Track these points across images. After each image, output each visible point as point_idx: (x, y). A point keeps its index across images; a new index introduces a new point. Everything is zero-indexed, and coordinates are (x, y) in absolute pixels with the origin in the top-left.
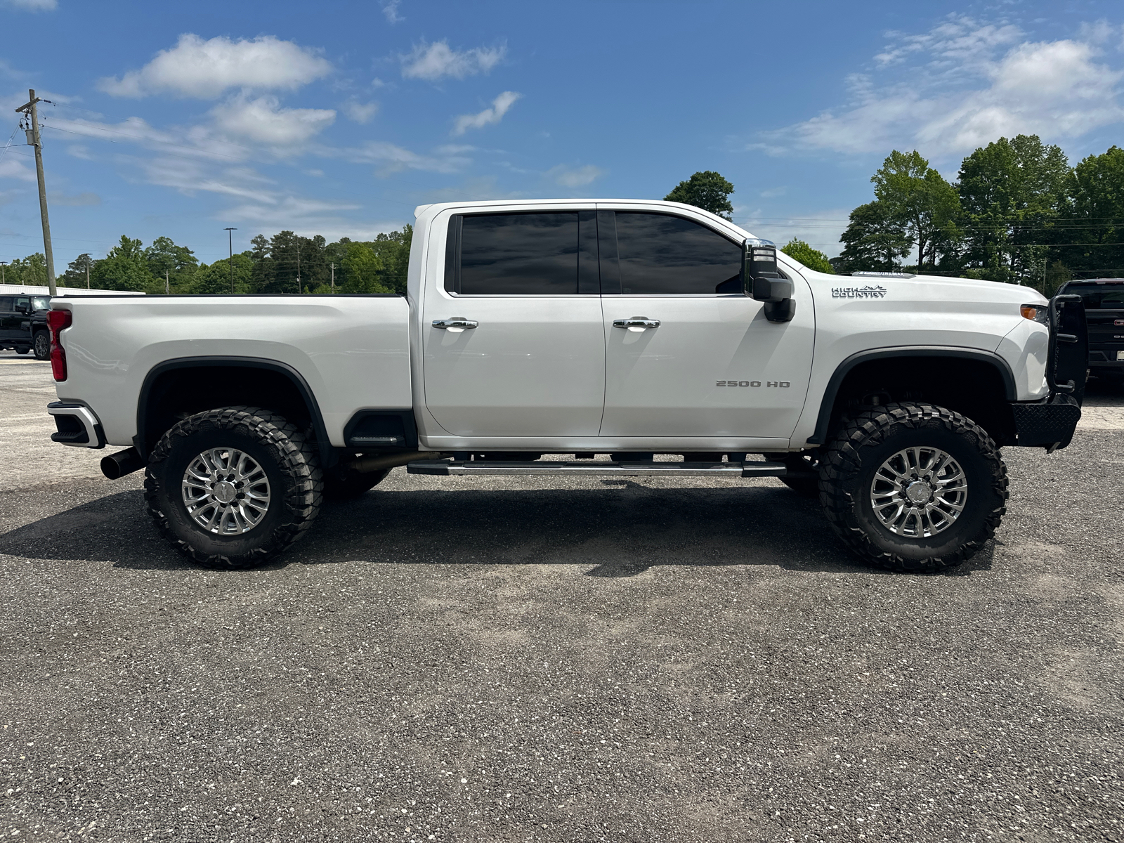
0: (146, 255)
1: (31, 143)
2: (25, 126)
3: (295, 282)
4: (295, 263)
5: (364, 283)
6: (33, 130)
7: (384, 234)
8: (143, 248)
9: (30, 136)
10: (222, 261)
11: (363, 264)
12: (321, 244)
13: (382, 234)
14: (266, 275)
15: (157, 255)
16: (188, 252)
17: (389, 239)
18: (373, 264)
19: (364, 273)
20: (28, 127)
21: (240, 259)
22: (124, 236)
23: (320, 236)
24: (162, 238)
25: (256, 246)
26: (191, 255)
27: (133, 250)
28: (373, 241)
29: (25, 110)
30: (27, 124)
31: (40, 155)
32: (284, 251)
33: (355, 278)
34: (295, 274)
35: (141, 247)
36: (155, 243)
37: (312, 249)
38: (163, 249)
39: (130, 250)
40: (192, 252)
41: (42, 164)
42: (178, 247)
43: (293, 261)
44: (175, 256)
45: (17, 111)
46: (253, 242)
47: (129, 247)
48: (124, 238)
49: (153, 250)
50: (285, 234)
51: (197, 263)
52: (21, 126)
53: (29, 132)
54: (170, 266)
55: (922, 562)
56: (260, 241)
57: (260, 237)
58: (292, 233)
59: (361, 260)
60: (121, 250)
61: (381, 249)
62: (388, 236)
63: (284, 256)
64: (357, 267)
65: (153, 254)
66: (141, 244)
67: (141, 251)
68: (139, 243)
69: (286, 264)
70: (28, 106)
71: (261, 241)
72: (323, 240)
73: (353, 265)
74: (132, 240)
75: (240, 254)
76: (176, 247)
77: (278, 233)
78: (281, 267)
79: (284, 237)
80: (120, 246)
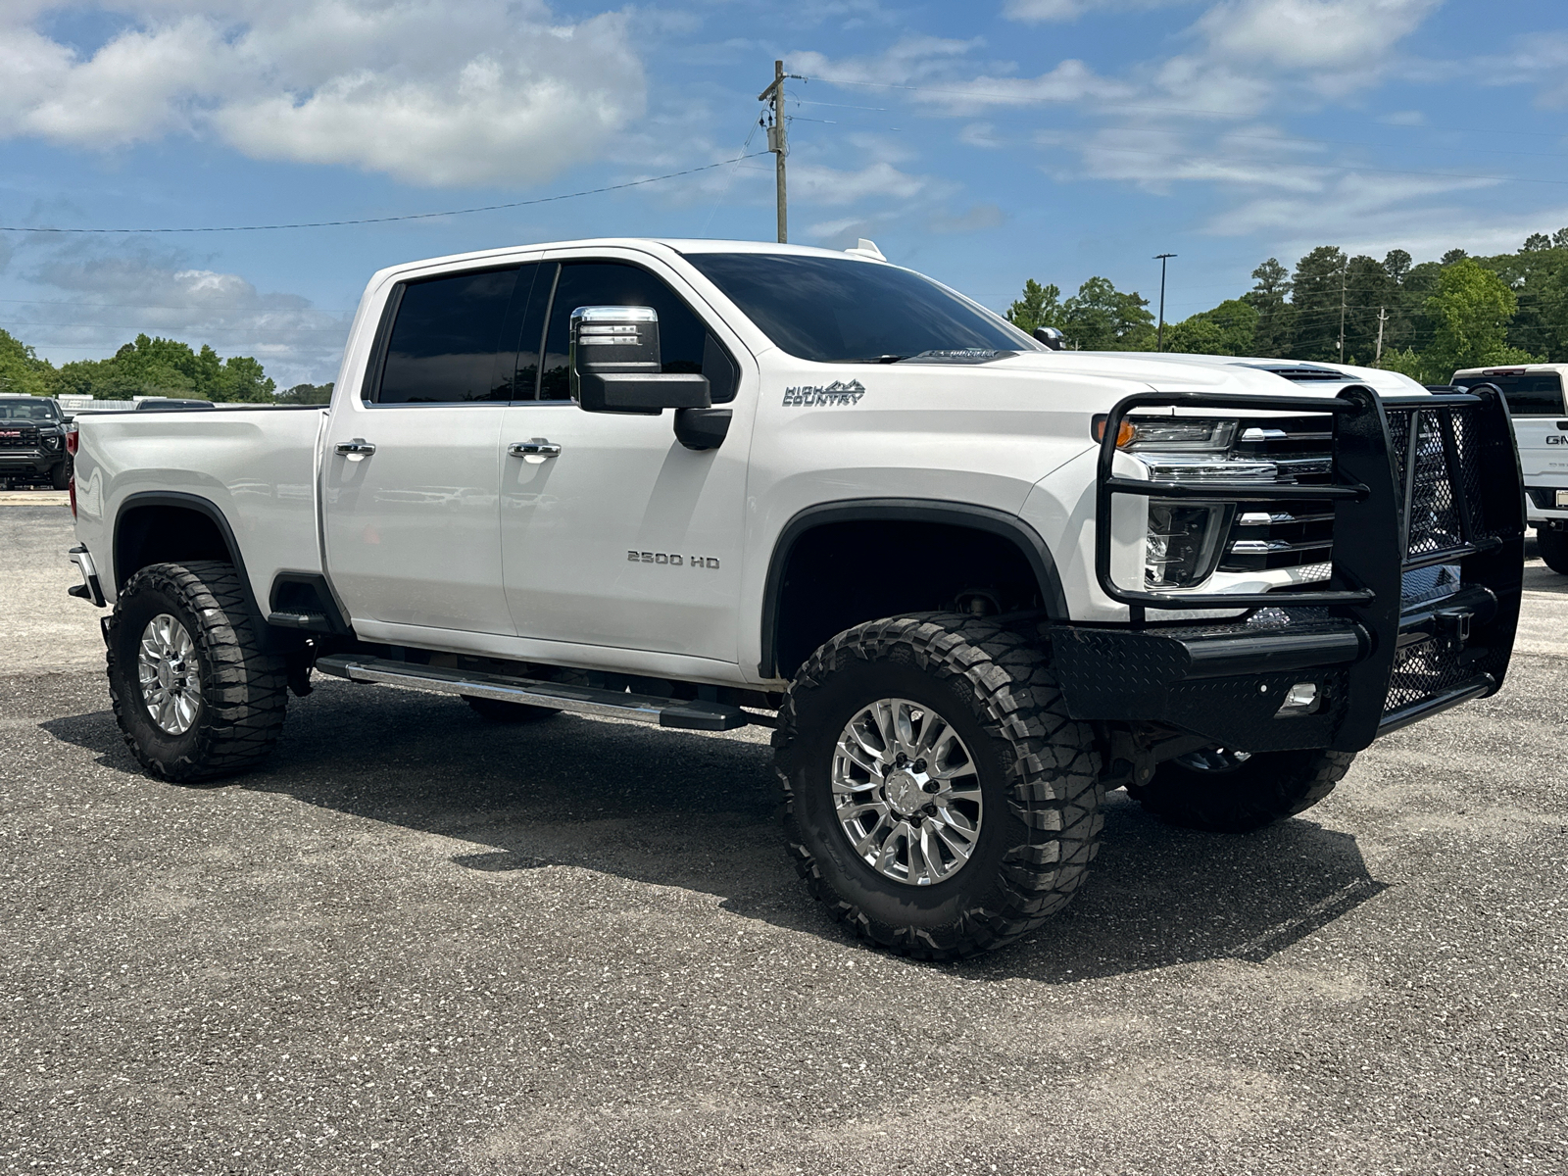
0: (1066, 312)
1: (774, 147)
2: (766, 123)
3: (1334, 349)
4: (1336, 311)
5: (1469, 346)
6: (776, 128)
7: (1542, 235)
8: (1061, 300)
9: (773, 136)
10: (1201, 316)
11: (1470, 306)
12: (1401, 268)
13: (1537, 236)
14: (1275, 340)
15: (1084, 312)
16: (1139, 302)
17: (1553, 244)
18: (1494, 303)
19: (1471, 325)
20: (771, 124)
21: (1235, 310)
22: (1031, 281)
23: (1400, 251)
24: (1094, 279)
25: (1262, 282)
26: (1143, 308)
27: (1044, 305)
28: (1515, 253)
29: (769, 96)
30: (770, 118)
31: (784, 167)
32: (1319, 287)
33: (1452, 335)
34: (1334, 334)
35: (1057, 298)
36: (1082, 289)
37: (1374, 280)
38: (1095, 299)
39: (1039, 305)
40: (1146, 303)
41: (785, 183)
42: (1121, 294)
43: (1332, 308)
44: (1114, 312)
45: (761, 99)
46: (1257, 274)
47: (1037, 301)
48: (1031, 285)
49: (1079, 303)
50: (1322, 253)
51: (1152, 322)
52: (762, 122)
53: (771, 131)
54: (1104, 332)
55: (897, 932)
56: (1271, 272)
57: (1272, 263)
58: (1337, 250)
59: (1467, 295)
60: (1025, 307)
61: (1532, 269)
62: (1550, 238)
63: (1315, 299)
64: (1456, 312)
65: (1077, 310)
66: (1058, 294)
67: (1058, 306)
68: (1054, 291)
69: (1318, 313)
70: (773, 88)
71: (1273, 272)
72: (1407, 258)
73: (1448, 308)
74: (1042, 287)
75: (1237, 299)
76: (1117, 294)
77: (1307, 251)
78: (1307, 320)
79: (1319, 262)
80: (1023, 300)
